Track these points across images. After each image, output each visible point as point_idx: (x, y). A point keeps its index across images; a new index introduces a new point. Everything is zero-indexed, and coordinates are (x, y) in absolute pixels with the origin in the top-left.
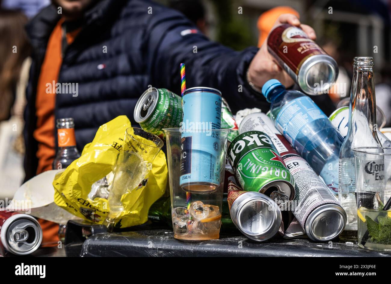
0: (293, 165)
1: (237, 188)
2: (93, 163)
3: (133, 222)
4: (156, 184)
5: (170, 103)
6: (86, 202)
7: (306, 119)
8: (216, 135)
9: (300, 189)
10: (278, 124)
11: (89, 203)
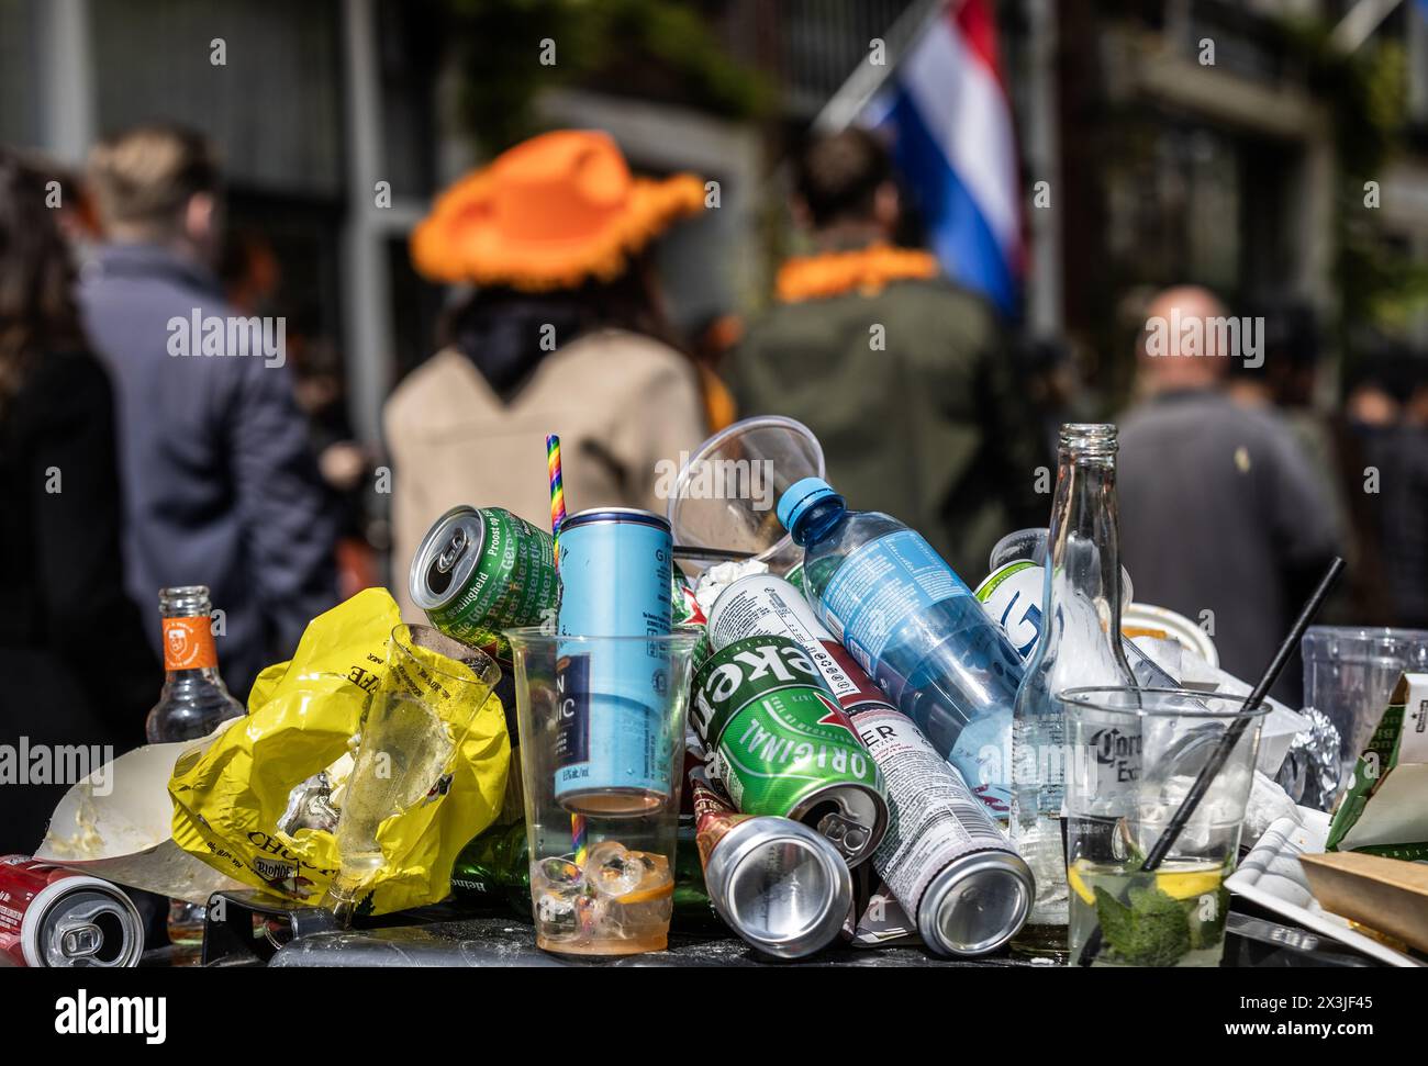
0: (878, 736)
1: (719, 802)
2: (294, 731)
3: (409, 898)
4: (475, 787)
5: (519, 552)
6: (271, 842)
7: (912, 599)
8: (659, 651)
9: (900, 805)
10: (829, 612)
11: (280, 846)
